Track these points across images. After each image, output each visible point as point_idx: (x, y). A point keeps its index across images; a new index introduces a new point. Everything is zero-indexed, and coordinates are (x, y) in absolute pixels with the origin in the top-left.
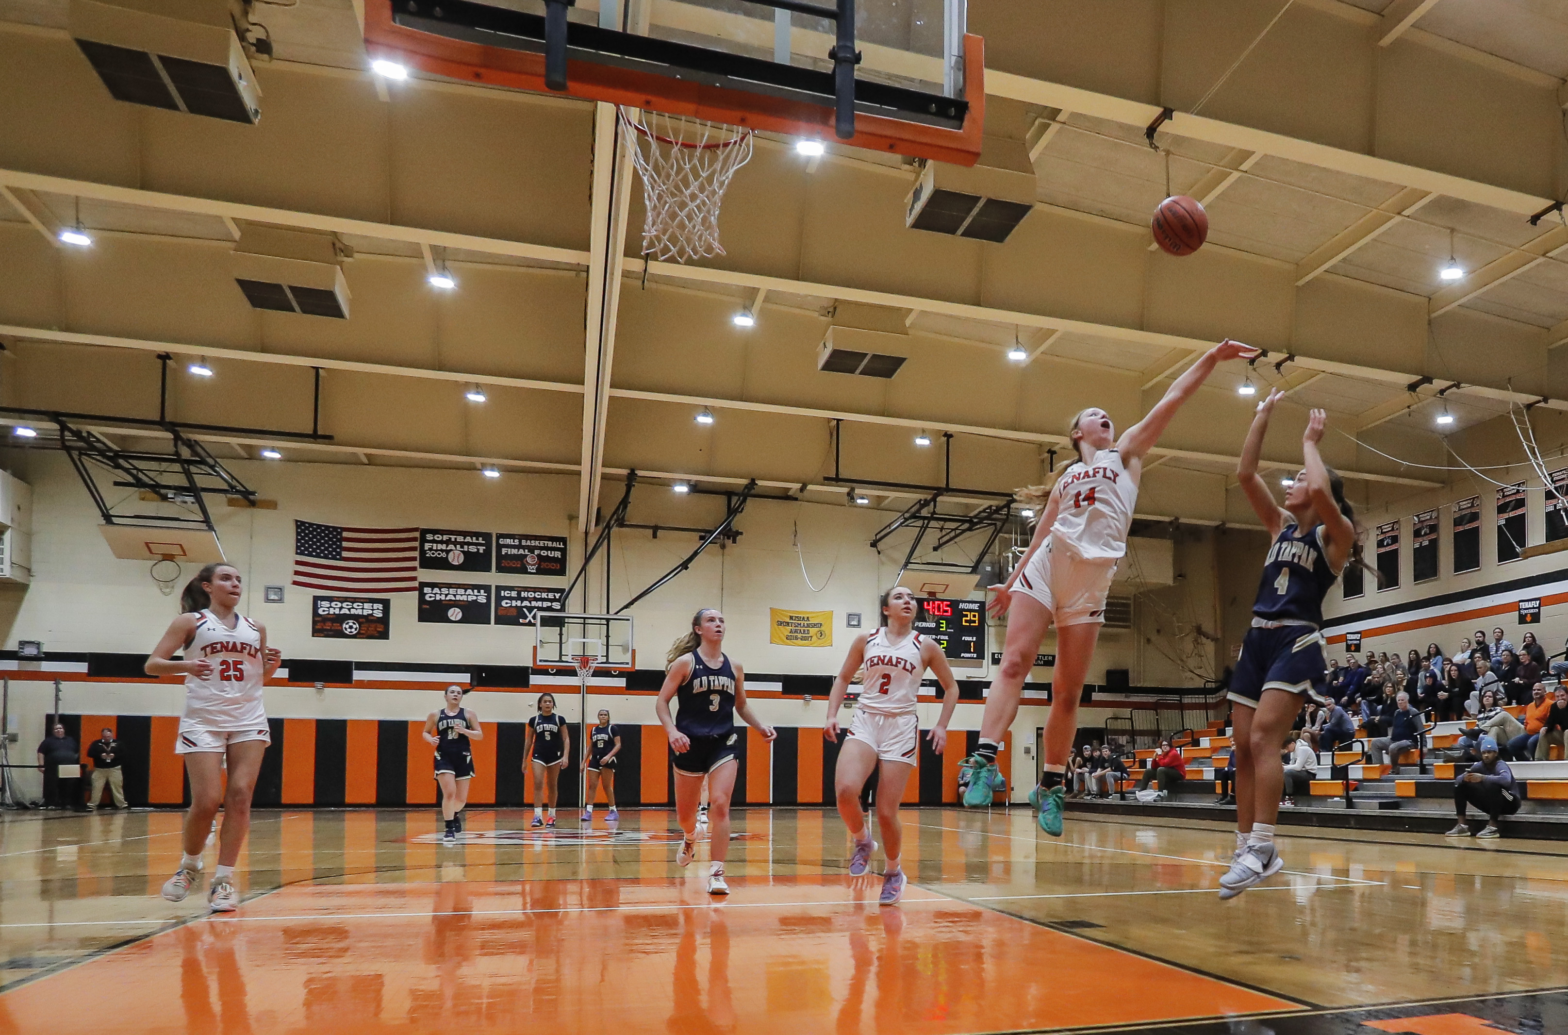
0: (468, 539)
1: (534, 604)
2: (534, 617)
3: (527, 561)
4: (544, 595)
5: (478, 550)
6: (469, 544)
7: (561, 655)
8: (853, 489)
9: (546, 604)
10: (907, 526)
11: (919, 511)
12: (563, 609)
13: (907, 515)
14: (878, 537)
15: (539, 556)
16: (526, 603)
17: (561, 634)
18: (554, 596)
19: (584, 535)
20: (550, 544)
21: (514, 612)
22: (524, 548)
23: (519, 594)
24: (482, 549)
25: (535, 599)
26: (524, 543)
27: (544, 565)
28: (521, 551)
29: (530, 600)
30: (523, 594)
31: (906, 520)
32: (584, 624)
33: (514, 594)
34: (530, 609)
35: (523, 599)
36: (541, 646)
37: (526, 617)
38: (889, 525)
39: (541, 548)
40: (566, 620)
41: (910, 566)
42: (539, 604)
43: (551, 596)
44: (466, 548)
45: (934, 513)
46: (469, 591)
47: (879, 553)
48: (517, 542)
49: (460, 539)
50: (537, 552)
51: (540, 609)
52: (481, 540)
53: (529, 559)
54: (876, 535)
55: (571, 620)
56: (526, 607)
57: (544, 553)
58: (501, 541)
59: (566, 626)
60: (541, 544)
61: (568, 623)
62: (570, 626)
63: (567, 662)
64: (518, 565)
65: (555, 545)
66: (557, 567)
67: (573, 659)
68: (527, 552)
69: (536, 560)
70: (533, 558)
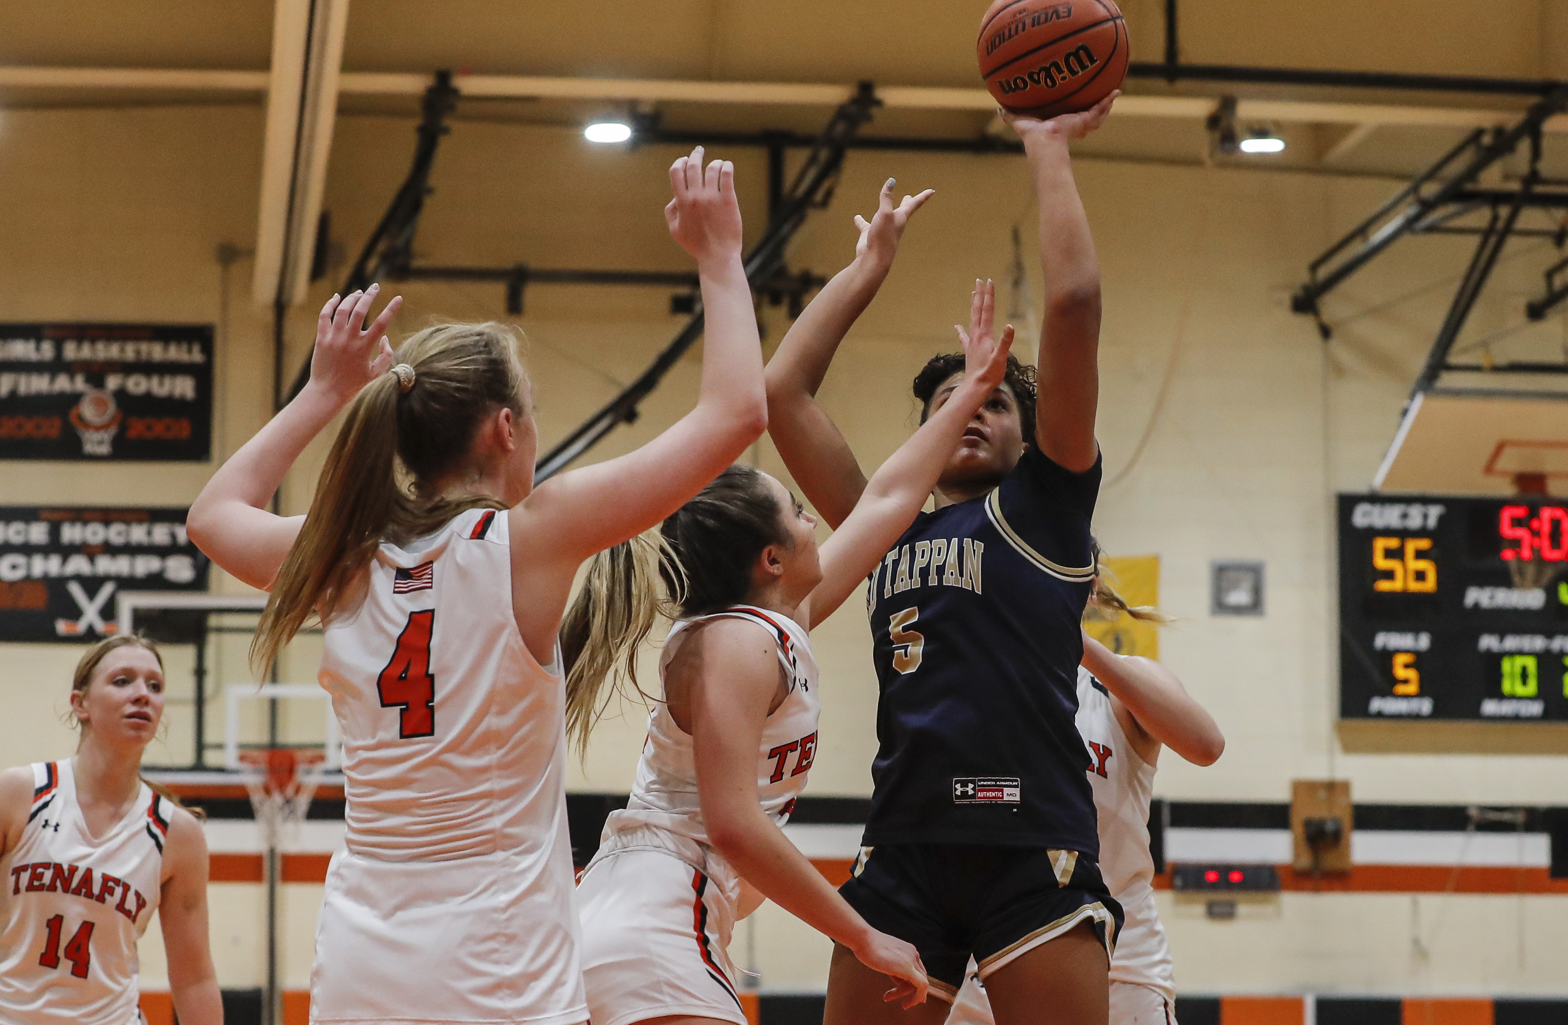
1: (105, 565)
2: (109, 612)
3: (80, 418)
4: (138, 534)
7: (200, 747)
8: (1228, 104)
9: (144, 566)
10: (1432, 229)
11: (1472, 173)
12: (199, 584)
13: (1430, 190)
14: (1323, 272)
15: (121, 395)
16: (78, 564)
17: (200, 673)
18: (173, 536)
19: (269, 317)
20: (156, 352)
21: (38, 600)
22: (70, 368)
23: (55, 532)
25: (110, 549)
26: (70, 351)
27: (137, 428)
28: (63, 383)
29: (89, 551)
30: (71, 533)
31: (1427, 206)
33: (38, 533)
34: (91, 585)
35: (67, 551)
37: (75, 613)
38: (1362, 231)
39: (127, 368)
40: (213, 621)
41: (1447, 380)
42: (121, 566)
43: (161, 534)
45: (1533, 177)
47: (1326, 332)
48: (47, 351)
50: (113, 382)
51: (128, 583)
53: (87, 410)
54: (1314, 267)
55: (229, 621)
56: (79, 578)
57: (137, 385)
59: (212, 640)
60: (130, 352)
61: (220, 630)
62: (228, 639)
63: (220, 770)
64: (51, 428)
65: (175, 353)
66: (183, 429)
67: (242, 758)
68: (80, 384)
69: (112, 408)
70: (100, 404)
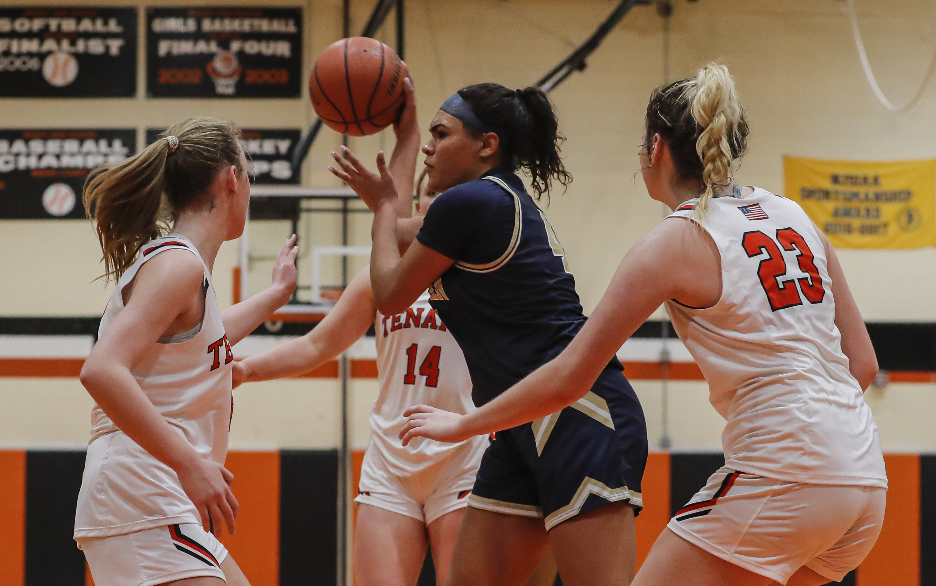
0: (86, 25)
3: (215, 71)
5: (107, 48)
6: (87, 36)
12: (295, 180)
15: (241, 55)
18: (277, 148)
19: (340, 1)
20: (265, 25)
22: (207, 37)
24: (115, 46)
26: (207, 25)
27: (252, 77)
28: (202, 47)
32: (345, 211)
36: (250, 268)
39: (245, 37)
40: (304, 204)
43: (268, 147)
44: (81, 46)
46: (89, 145)
48: (191, 25)
49: (69, 25)
50: (235, 46)
52: (113, 26)
53: (219, 65)
55: (314, 204)
57: (252, 47)
58: (159, 26)
59: (304, 217)
60: (246, 25)
61: (309, 210)
62: (314, 216)
63: (309, 304)
64: (195, 77)
65: (277, 26)
66: (283, 77)
67: (323, 296)
68: (213, 47)
69: (235, 63)
70: (227, 60)
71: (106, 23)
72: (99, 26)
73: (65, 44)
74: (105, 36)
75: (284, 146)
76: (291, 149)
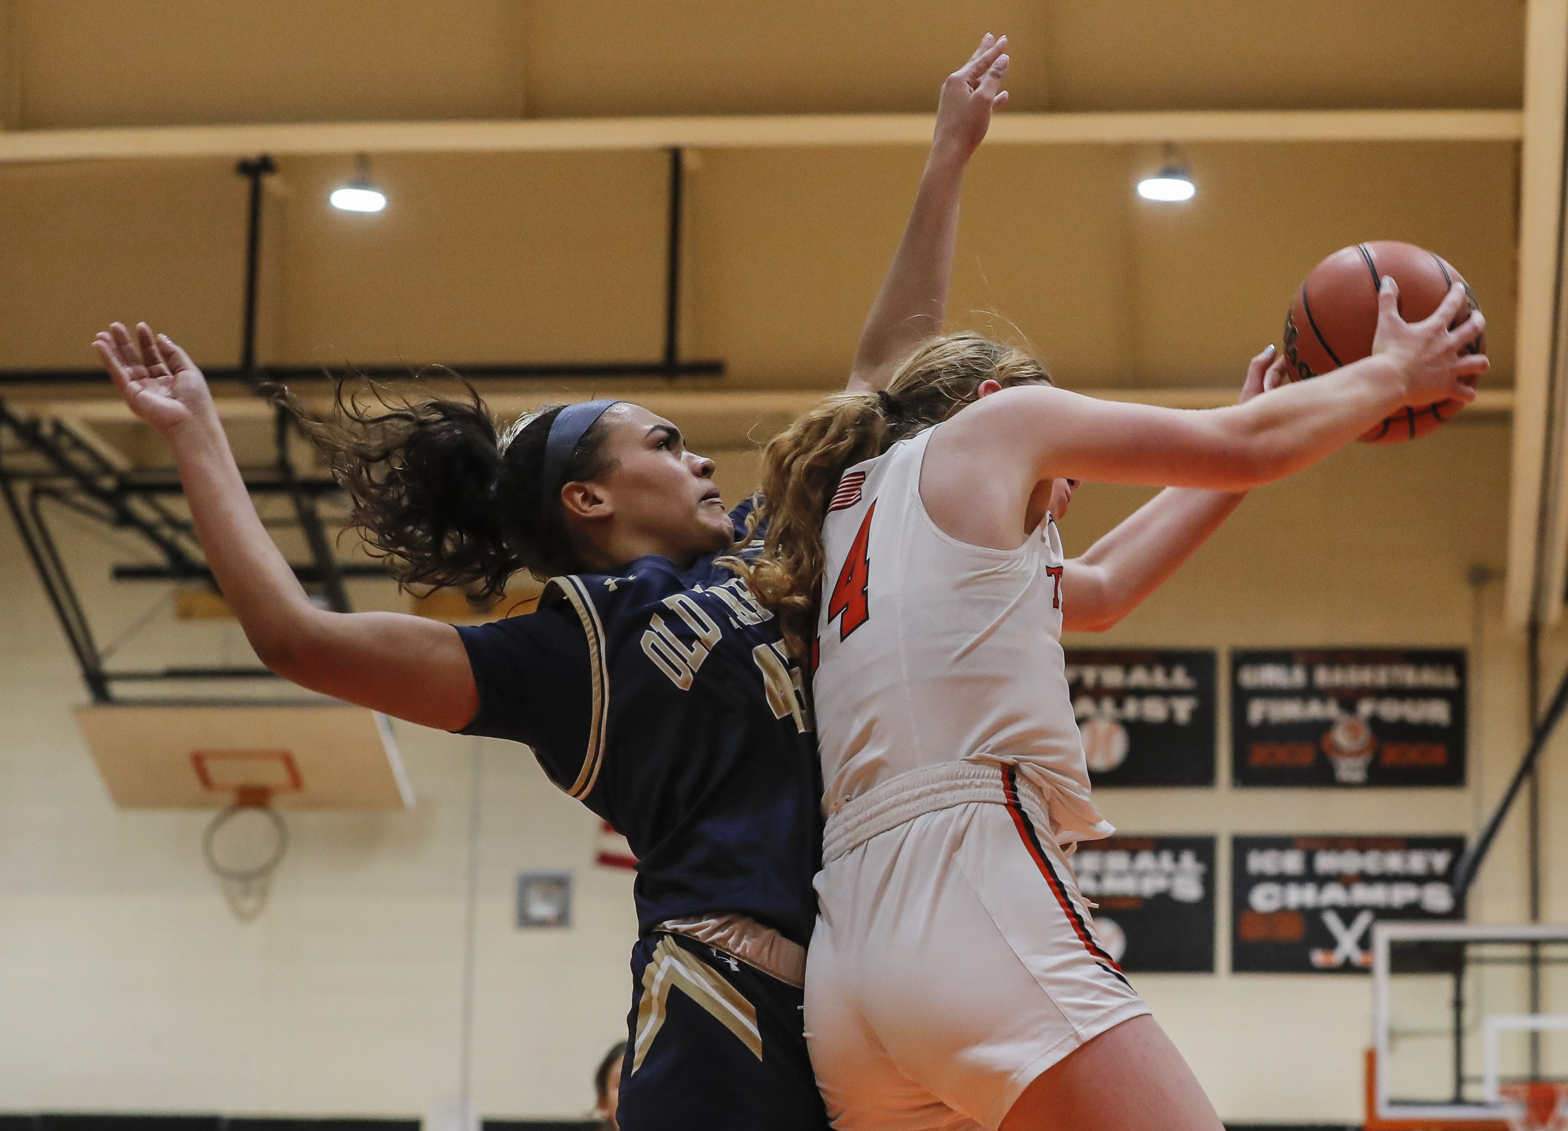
0: (1139, 677)
1: (1362, 894)
2: (1365, 943)
3: (1335, 746)
4: (1394, 862)
5: (1171, 713)
6: (1141, 693)
7: (1460, 1080)
9: (1401, 895)
12: (1457, 913)
15: (1375, 722)
16: (1334, 894)
17: (1458, 1004)
18: (1431, 862)
19: (1524, 648)
20: (1409, 676)
21: (1291, 931)
22: (1323, 694)
23: (1309, 861)
24: (1183, 709)
25: (1366, 878)
26: (1323, 677)
27: (1392, 755)
28: (1315, 710)
29: (1345, 880)
30: (1326, 862)
32: (1535, 962)
33: (1292, 862)
34: (1348, 915)
35: (1322, 881)
36: (1391, 1048)
37: (1330, 943)
39: (1381, 693)
40: (1472, 952)
42: (1377, 895)
43: (1417, 862)
44: (1131, 709)
46: (1145, 860)
48: (1298, 677)
49: (1113, 677)
50: (1366, 708)
51: (1384, 914)
52: (1180, 678)
53: (1341, 737)
55: (1489, 951)
56: (1336, 908)
57: (1391, 710)
58: (1250, 677)
59: (1472, 971)
60: (1382, 676)
61: (1480, 961)
62: (1489, 971)
63: (1480, 1104)
64: (1305, 756)
65: (1429, 677)
66: (1437, 755)
67: (1504, 1092)
68: (1332, 710)
69: (1365, 735)
70: (1353, 730)
71: (1169, 674)
72: (1159, 678)
73: (1108, 706)
74: (1167, 694)
75: (1440, 861)
76: (1452, 866)
